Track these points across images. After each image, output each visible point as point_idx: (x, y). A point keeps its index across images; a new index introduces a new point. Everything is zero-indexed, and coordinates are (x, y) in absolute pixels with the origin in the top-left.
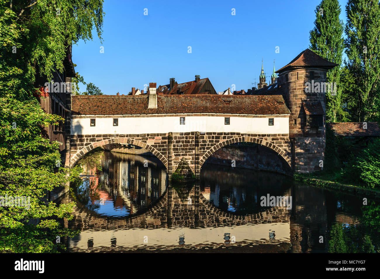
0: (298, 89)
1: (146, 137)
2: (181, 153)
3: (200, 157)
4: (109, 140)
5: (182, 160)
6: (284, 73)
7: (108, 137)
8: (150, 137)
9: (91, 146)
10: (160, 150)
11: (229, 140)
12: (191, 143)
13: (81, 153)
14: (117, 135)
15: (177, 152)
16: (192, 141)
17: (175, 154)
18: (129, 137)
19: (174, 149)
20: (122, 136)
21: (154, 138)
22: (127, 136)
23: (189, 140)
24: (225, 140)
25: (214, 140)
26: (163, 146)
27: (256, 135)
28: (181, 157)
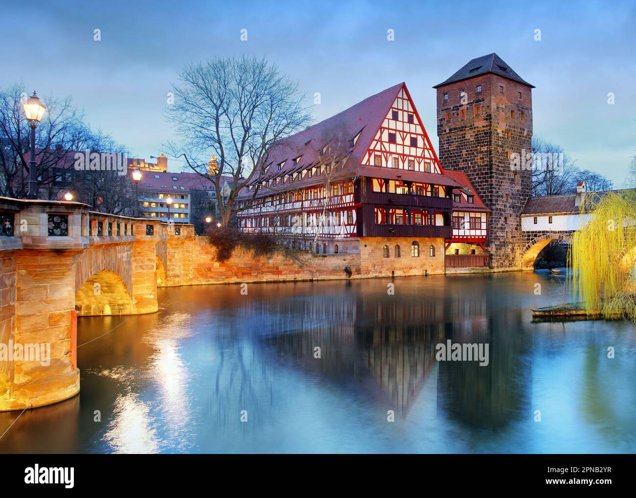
7: (546, 233)
14: (552, 232)
20: (555, 232)
22: (559, 232)
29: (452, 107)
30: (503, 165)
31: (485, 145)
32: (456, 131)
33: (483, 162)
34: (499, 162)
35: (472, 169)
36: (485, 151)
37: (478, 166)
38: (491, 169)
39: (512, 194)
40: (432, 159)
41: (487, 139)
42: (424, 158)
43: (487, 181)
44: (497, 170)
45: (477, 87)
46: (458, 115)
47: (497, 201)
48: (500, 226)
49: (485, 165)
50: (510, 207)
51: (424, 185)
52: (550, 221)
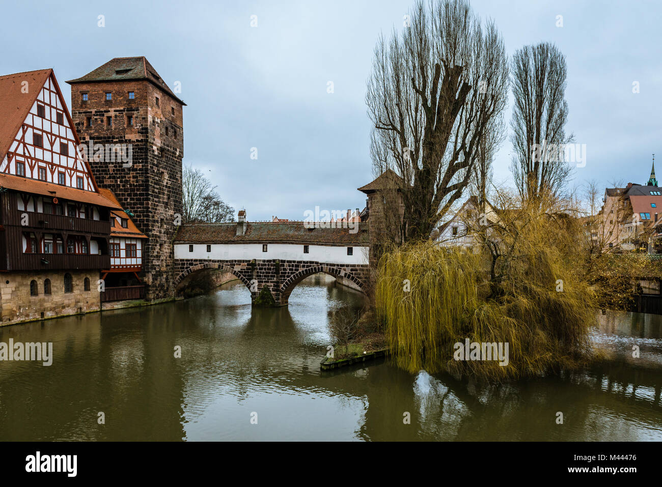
1: (234, 263)
2: (264, 280)
3: (281, 285)
4: (204, 265)
5: (264, 287)
7: (203, 262)
8: (237, 263)
9: (190, 269)
10: (245, 276)
11: (308, 268)
12: (273, 270)
13: (183, 274)
14: (210, 260)
15: (260, 279)
17: (258, 281)
18: (220, 263)
19: (257, 276)
20: (214, 261)
21: (240, 264)
22: (218, 261)
23: (271, 268)
24: (304, 269)
25: (294, 268)
26: (248, 272)
27: (334, 265)
28: (263, 284)
29: (93, 111)
30: (158, 187)
31: (139, 163)
32: (100, 140)
33: (137, 182)
34: (155, 184)
35: (121, 188)
36: (140, 169)
37: (131, 185)
38: (147, 190)
39: (167, 219)
40: (86, 173)
41: (142, 156)
42: (76, 170)
43: (142, 204)
44: (153, 191)
45: (129, 92)
46: (102, 121)
47: (153, 226)
48: (156, 254)
49: (140, 185)
50: (164, 233)
51: (77, 204)
52: (209, 250)
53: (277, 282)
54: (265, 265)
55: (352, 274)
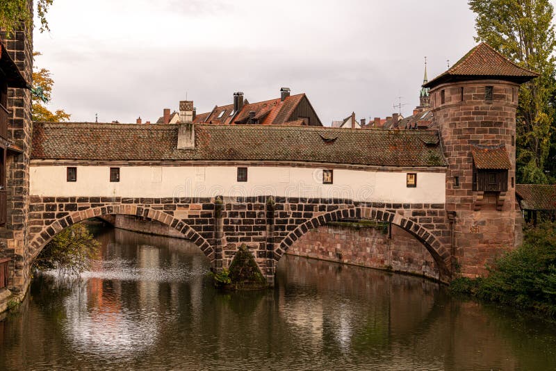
0: (463, 119)
1: (173, 204)
2: (240, 237)
3: (275, 244)
4: (102, 209)
5: (240, 249)
6: (437, 87)
7: (101, 203)
8: (180, 204)
9: (68, 218)
10: (198, 229)
11: (330, 213)
12: (259, 216)
13: (50, 229)
14: (118, 199)
15: (232, 235)
16: (260, 214)
17: (227, 238)
18: (140, 204)
19: (226, 229)
20: (126, 201)
21: (187, 206)
22: (137, 201)
23: (255, 212)
24: (323, 214)
25: (303, 212)
26: (205, 222)
27: (382, 206)
28: (239, 244)
52: (115, 176)
53: (270, 240)
54: (243, 207)
55: (415, 220)
